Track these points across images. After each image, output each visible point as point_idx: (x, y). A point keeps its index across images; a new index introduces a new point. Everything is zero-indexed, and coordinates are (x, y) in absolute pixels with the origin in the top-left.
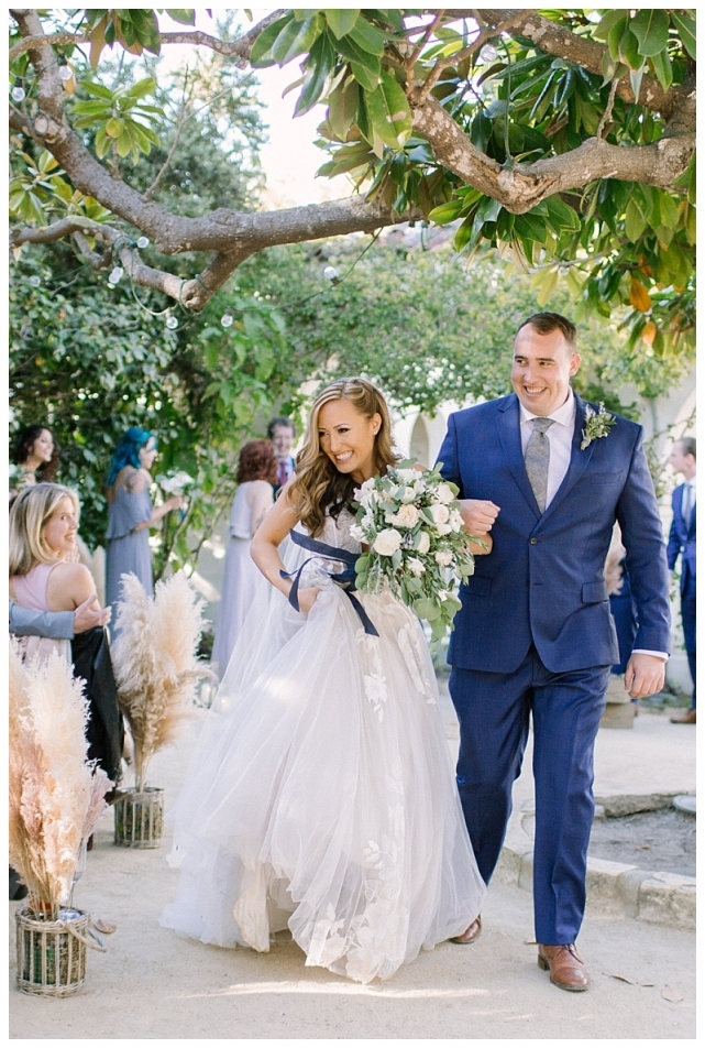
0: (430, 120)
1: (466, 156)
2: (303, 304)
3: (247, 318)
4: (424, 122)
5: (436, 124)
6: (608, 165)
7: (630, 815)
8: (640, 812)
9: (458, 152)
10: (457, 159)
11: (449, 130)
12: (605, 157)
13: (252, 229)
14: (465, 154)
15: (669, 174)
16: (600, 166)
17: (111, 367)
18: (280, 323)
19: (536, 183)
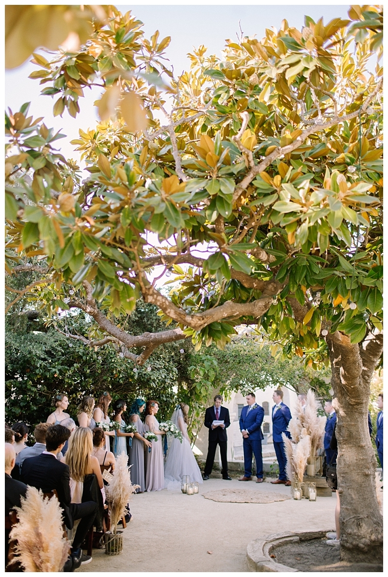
0: (156, 300)
1: (172, 311)
2: (224, 357)
3: (205, 362)
4: (154, 300)
5: (159, 301)
6: (234, 310)
7: (310, 540)
8: (314, 539)
9: (169, 310)
10: (169, 313)
11: (165, 302)
12: (232, 307)
13: (155, 338)
14: (172, 310)
15: (260, 312)
16: (230, 311)
17: (154, 381)
18: (215, 363)
19: (203, 319)
